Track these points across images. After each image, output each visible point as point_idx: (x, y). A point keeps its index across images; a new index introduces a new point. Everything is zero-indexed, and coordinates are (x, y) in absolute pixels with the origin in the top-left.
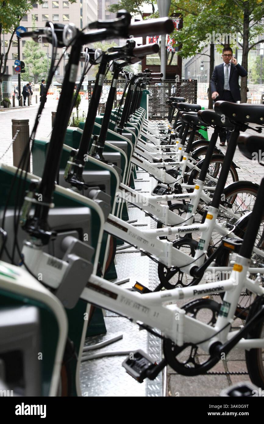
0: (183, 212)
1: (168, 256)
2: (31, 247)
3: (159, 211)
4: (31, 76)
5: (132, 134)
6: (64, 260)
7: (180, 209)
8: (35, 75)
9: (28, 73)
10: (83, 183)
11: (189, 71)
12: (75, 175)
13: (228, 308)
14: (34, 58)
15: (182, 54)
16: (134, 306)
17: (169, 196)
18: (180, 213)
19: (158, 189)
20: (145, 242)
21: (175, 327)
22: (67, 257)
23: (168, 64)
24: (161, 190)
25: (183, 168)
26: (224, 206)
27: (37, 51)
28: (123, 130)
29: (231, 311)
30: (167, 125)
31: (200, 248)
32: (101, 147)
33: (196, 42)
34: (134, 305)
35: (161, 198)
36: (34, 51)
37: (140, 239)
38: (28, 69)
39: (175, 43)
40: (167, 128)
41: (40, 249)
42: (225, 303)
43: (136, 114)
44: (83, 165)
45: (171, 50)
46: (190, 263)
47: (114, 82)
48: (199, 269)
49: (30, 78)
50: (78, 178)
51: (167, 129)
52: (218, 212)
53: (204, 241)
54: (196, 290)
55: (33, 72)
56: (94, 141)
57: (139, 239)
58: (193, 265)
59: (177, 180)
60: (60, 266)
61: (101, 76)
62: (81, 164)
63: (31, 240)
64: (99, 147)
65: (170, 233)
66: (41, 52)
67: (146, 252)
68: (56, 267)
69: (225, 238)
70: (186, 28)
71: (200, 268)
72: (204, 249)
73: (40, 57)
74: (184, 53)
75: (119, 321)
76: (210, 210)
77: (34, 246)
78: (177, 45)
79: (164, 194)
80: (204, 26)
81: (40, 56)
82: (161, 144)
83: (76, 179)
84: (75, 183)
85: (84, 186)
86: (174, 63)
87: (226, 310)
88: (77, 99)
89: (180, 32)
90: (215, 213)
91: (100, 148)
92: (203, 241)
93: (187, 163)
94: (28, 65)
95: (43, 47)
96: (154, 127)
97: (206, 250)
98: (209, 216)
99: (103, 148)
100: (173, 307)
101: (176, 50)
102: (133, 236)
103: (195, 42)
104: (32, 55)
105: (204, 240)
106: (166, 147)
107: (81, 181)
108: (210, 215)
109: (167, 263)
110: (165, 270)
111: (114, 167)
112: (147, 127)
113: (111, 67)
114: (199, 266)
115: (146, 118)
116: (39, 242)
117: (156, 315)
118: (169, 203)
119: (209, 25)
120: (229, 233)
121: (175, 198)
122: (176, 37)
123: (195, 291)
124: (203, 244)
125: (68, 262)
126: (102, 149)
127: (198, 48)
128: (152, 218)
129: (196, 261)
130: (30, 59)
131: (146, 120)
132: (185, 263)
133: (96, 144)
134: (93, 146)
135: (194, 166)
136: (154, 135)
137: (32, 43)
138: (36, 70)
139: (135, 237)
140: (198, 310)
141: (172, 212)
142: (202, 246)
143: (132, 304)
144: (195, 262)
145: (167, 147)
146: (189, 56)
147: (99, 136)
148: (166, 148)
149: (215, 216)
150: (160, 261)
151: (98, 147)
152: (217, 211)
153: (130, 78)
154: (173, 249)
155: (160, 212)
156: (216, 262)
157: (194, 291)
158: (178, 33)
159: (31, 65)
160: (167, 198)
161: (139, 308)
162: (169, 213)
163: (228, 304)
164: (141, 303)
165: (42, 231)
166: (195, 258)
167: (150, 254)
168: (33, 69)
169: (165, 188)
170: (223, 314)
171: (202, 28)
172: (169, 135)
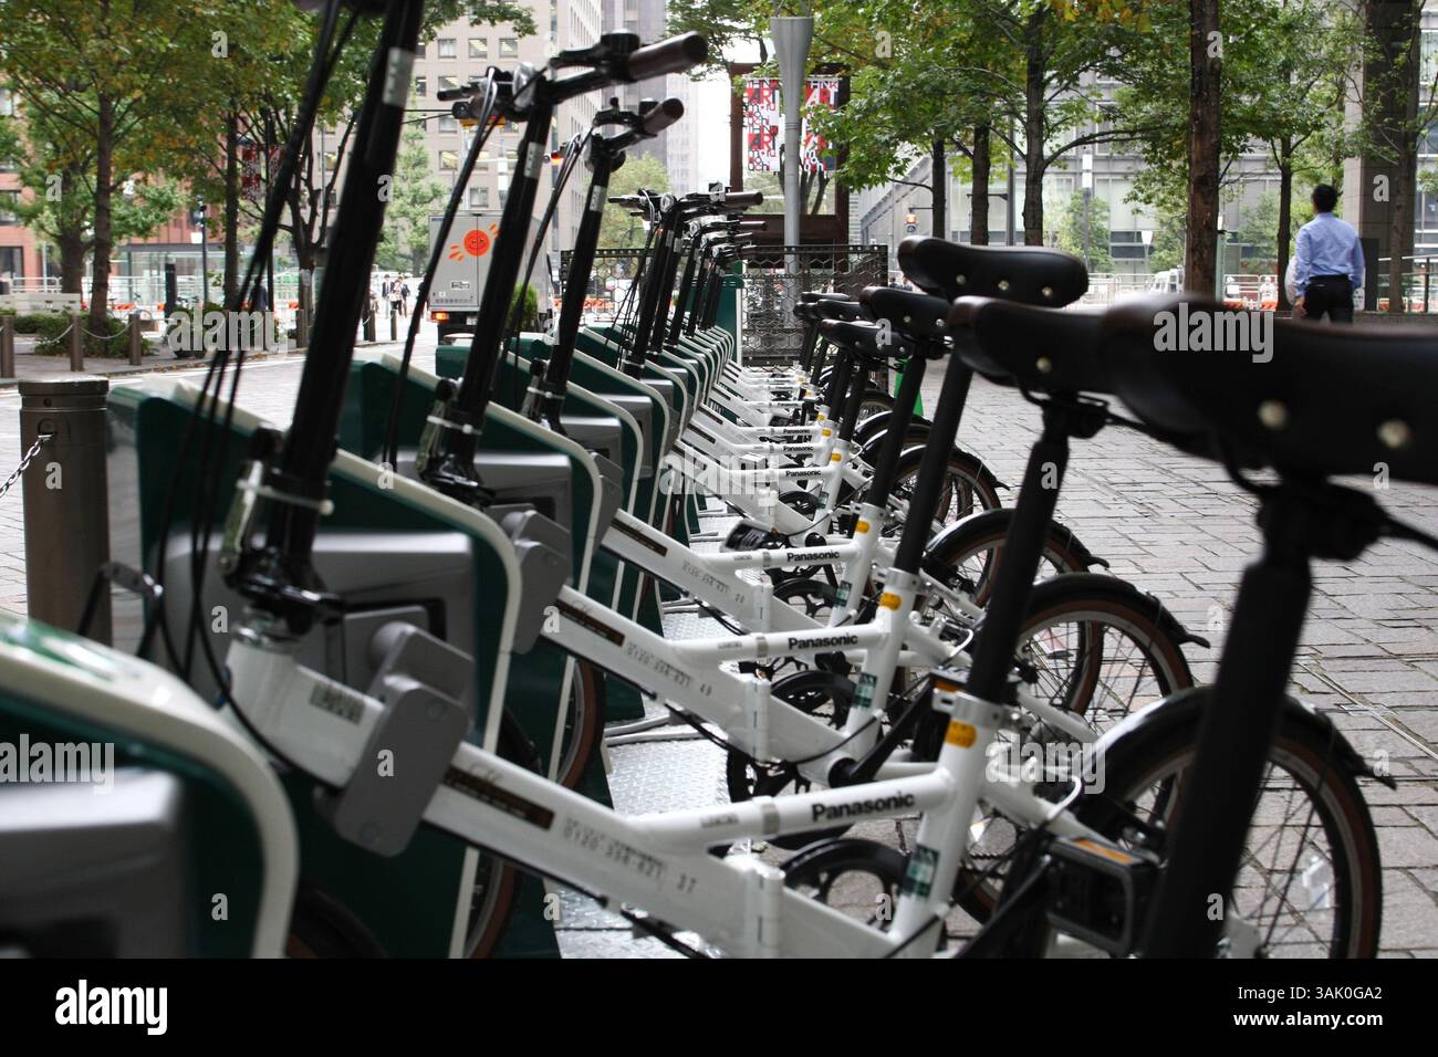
0: (821, 606)
1: (755, 726)
2: (256, 644)
3: (742, 601)
4: (402, 256)
5: (674, 383)
6: (372, 696)
7: (809, 596)
8: (414, 251)
9: (393, 245)
10: (474, 484)
11: (873, 237)
12: (449, 460)
13: (930, 869)
14: (414, 202)
15: (847, 178)
16: (609, 854)
17: (773, 553)
18: (812, 610)
19: (740, 536)
20: (680, 678)
21: (751, 927)
22: (382, 684)
23: (810, 211)
24: (750, 536)
25: (832, 489)
26: (951, 587)
27: (422, 182)
28: (642, 366)
29: (941, 877)
30: (796, 376)
31: (862, 701)
32: (556, 397)
33: (887, 144)
34: (611, 849)
35: (749, 558)
36: (414, 182)
37: (666, 668)
38: (394, 235)
39: (825, 146)
40: (798, 385)
41: (286, 652)
42: (922, 853)
43: (696, 338)
44: (475, 426)
45: (814, 167)
46: (828, 749)
47: (594, 195)
48: (856, 768)
49: (399, 260)
50: (460, 468)
51: (796, 389)
52: (915, 588)
53: (875, 679)
54: (822, 806)
55: (411, 243)
56: (535, 377)
57: (662, 668)
58: (837, 756)
59: (814, 522)
60: (354, 712)
61: (532, 147)
62: (469, 423)
63: (255, 623)
64: (548, 395)
65: (762, 653)
66: (433, 185)
67: (686, 713)
68: (340, 713)
69: (941, 667)
70: (858, 102)
71: (861, 763)
72: (874, 703)
73: (432, 199)
74: (852, 173)
75: (606, 941)
76: (891, 580)
77: (265, 640)
78: (831, 152)
79: (760, 546)
80: (911, 98)
81: (432, 195)
82: (771, 424)
83: (454, 473)
84: (452, 482)
85: (479, 493)
86: (827, 208)
87: (925, 873)
88: (527, 304)
89: (838, 114)
90: (908, 588)
91: (552, 400)
92: (871, 680)
93: (844, 472)
94: (395, 224)
95: (441, 169)
96: (756, 383)
97: (879, 707)
98: (888, 600)
99: (563, 398)
100: (744, 861)
101: (828, 167)
102: (640, 659)
103: (883, 144)
104: (408, 193)
105: (874, 674)
106: (785, 431)
107: (469, 479)
108: (893, 596)
109: (754, 749)
110: (750, 773)
111: (596, 459)
112: (735, 382)
113: (585, 147)
114: (857, 758)
115: (735, 359)
116: (281, 626)
117: (688, 883)
118: (776, 575)
119: (925, 95)
120: (952, 654)
121: (792, 560)
122: (829, 129)
123: (819, 809)
124: (870, 688)
125: (382, 700)
126: (561, 401)
127: (894, 161)
128: (723, 622)
129: (850, 743)
130: (402, 205)
131: (733, 366)
132: (814, 751)
133: (539, 388)
134: (531, 393)
135: (867, 480)
136: (755, 403)
137: (406, 158)
138: (420, 236)
139: (646, 662)
140: (833, 875)
141: (784, 603)
142: (868, 696)
143: (604, 845)
144: (845, 746)
145: (789, 432)
146: (866, 186)
147: (548, 362)
148: (786, 434)
149: (908, 598)
150: (731, 743)
151: (544, 397)
152: (914, 583)
153: (664, 208)
154: (770, 703)
155: (746, 602)
156: (914, 747)
157: (814, 807)
158: (835, 119)
159: (403, 221)
160: (767, 559)
161: (626, 859)
162: (772, 606)
163: (930, 855)
164: (635, 844)
165: (289, 590)
166: (846, 732)
167: (698, 717)
168: (409, 235)
169: (764, 531)
170: (916, 888)
171: (903, 102)
172: (801, 403)
